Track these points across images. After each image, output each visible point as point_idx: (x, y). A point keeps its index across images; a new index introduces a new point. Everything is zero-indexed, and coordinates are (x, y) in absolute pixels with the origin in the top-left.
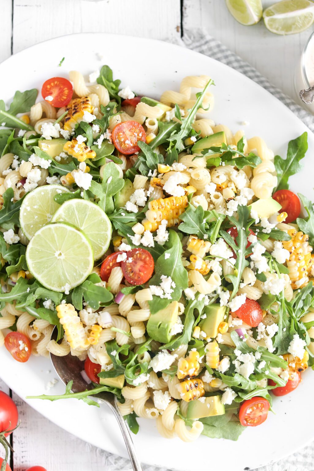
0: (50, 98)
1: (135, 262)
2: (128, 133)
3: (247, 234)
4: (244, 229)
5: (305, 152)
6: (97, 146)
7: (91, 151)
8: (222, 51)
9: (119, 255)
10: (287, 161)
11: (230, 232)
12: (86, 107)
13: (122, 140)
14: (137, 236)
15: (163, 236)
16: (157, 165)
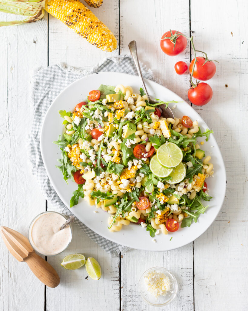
0: (175, 222)
1: (141, 153)
2: (143, 205)
3: (97, 165)
4: (98, 167)
5: (72, 199)
6: (155, 200)
7: (158, 197)
8: (104, 245)
9: (147, 156)
10: (79, 196)
11: (104, 165)
12: (160, 217)
13: (145, 202)
14: (140, 163)
15: (130, 164)
16: (132, 192)
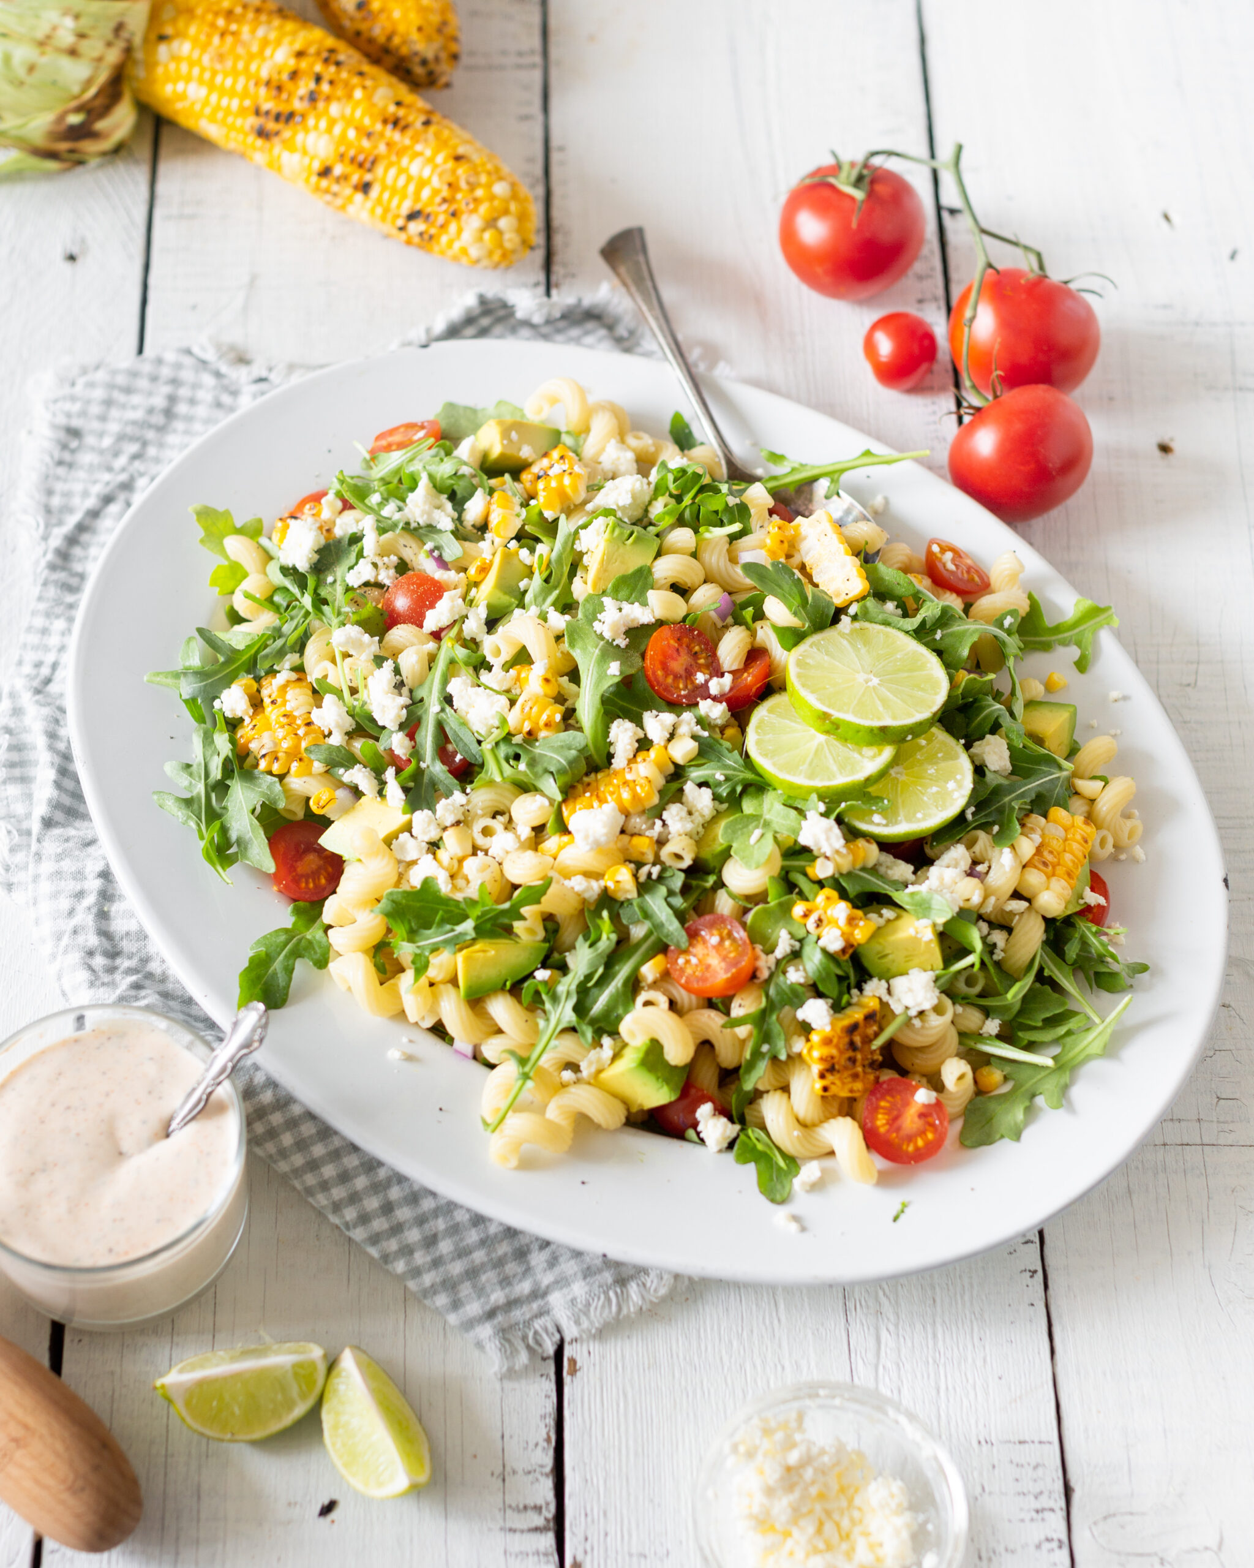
0: (923, 1096)
1: (689, 674)
2: (715, 961)
3: (416, 753)
4: (423, 765)
5: (248, 970)
6: (792, 936)
7: (806, 916)
9: (727, 689)
10: (296, 954)
11: (458, 758)
12: (827, 1041)
13: (727, 943)
14: (683, 730)
15: (622, 734)
16: (640, 895)
